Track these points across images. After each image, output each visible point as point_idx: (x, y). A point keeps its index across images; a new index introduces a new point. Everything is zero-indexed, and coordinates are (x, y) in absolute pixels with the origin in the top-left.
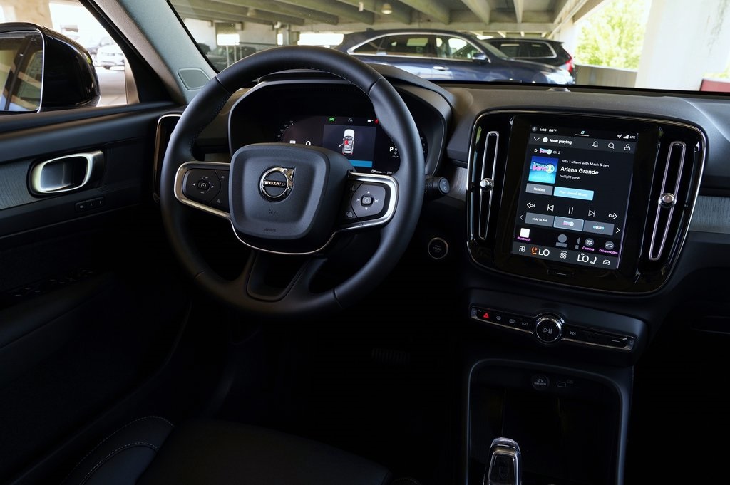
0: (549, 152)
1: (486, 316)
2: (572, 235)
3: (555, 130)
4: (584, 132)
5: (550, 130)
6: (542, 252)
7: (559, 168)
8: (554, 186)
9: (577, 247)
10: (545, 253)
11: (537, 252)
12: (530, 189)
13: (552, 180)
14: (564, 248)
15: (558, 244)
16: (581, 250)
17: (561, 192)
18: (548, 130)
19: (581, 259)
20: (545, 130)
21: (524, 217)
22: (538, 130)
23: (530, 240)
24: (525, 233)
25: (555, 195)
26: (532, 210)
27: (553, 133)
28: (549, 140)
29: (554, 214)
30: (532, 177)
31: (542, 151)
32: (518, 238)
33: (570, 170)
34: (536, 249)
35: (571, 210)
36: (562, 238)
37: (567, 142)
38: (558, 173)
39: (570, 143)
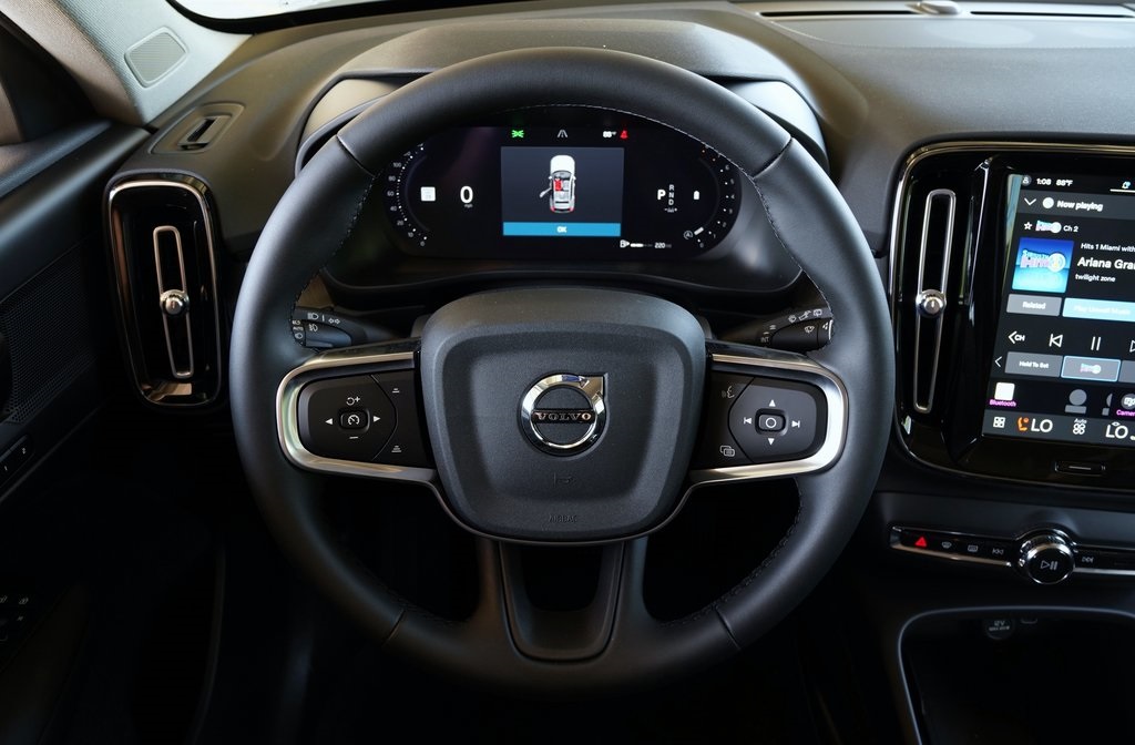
0: (1055, 228)
1: (922, 541)
2: (1096, 391)
3: (1070, 182)
4: (1128, 184)
5: (1060, 183)
6: (1037, 426)
7: (1074, 260)
8: (1063, 296)
9: (1106, 412)
10: (1044, 426)
11: (1029, 425)
12: (1016, 305)
13: (1060, 284)
14: (1080, 416)
15: (1068, 409)
16: (1113, 417)
17: (1078, 308)
18: (1054, 182)
19: (1112, 432)
20: (1048, 182)
21: (1003, 362)
22: (1034, 182)
23: (1014, 404)
24: (1004, 392)
25: (1065, 315)
26: (1019, 347)
27: (1065, 188)
28: (1056, 203)
29: (1062, 352)
30: (1019, 282)
31: (1042, 226)
32: (992, 402)
33: (1095, 264)
34: (1026, 421)
35: (1096, 343)
36: (1078, 398)
37: (1092, 206)
38: (1074, 269)
39: (1100, 208)
